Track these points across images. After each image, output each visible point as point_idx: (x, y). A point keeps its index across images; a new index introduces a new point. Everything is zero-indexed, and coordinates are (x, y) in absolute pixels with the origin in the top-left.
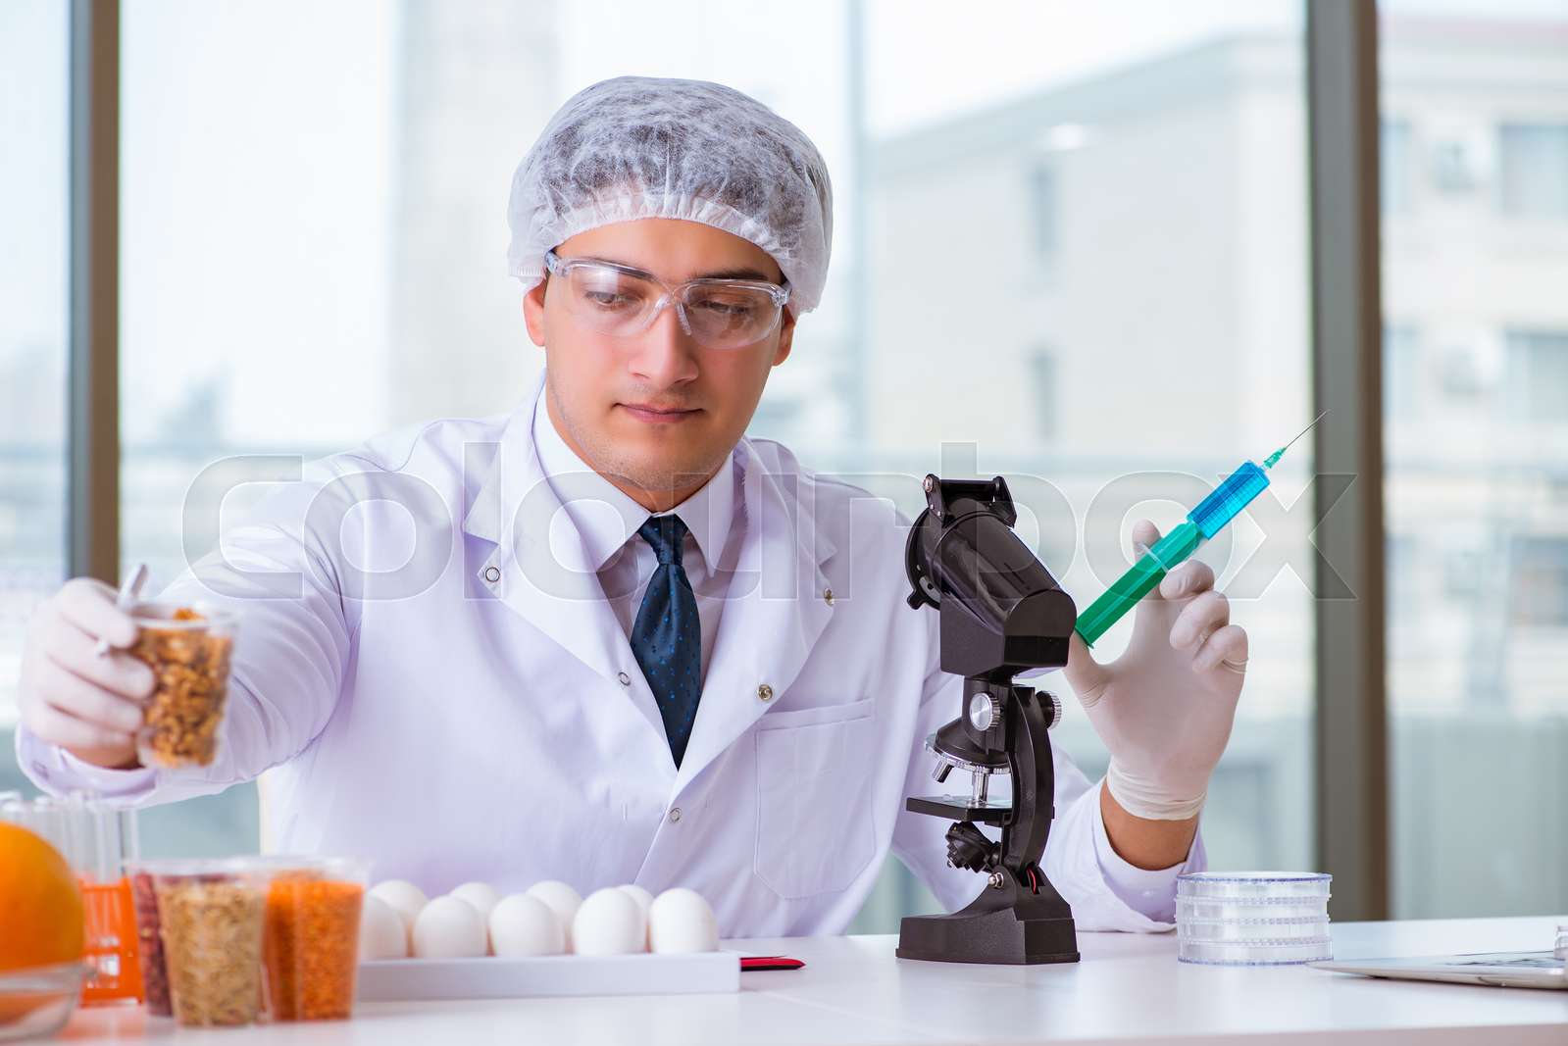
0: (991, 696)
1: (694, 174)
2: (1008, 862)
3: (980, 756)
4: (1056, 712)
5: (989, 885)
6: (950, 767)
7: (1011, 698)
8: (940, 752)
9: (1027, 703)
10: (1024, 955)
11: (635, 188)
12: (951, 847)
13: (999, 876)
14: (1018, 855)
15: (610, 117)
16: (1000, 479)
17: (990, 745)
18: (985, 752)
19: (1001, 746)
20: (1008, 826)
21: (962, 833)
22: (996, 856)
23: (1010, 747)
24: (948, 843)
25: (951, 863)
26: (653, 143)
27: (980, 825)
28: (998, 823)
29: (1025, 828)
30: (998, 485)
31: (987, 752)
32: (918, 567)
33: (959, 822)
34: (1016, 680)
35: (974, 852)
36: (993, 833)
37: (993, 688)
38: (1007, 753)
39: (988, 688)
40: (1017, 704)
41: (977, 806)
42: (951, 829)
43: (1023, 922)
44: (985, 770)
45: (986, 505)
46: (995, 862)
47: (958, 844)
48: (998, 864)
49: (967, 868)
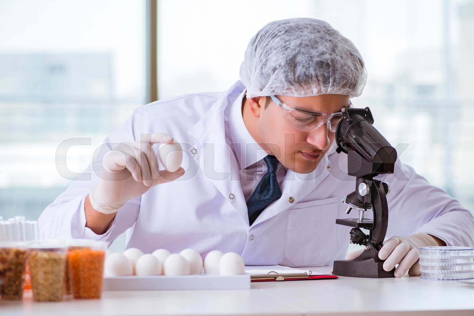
0: (366, 184)
1: (340, 80)
2: (372, 242)
3: (362, 205)
4: (389, 189)
5: (365, 250)
6: (351, 209)
7: (373, 184)
8: (348, 203)
9: (379, 186)
10: (377, 274)
11: (319, 85)
12: (351, 236)
13: (369, 247)
14: (375, 240)
15: (306, 56)
16: (368, 108)
17: (365, 201)
18: (363, 203)
19: (369, 201)
20: (372, 229)
21: (355, 232)
22: (367, 240)
23: (373, 202)
24: (350, 235)
25: (352, 242)
26: (324, 68)
27: (362, 229)
28: (368, 228)
29: (378, 230)
30: (367, 110)
31: (364, 204)
32: (340, 138)
33: (354, 228)
34: (374, 178)
35: (360, 238)
36: (367, 232)
37: (367, 181)
38: (372, 204)
39: (365, 181)
40: (375, 187)
41: (361, 222)
42: (352, 230)
43: (377, 263)
44: (364, 210)
45: (363, 117)
46: (367, 242)
47: (353, 235)
48: (368, 242)
49: (357, 244)
